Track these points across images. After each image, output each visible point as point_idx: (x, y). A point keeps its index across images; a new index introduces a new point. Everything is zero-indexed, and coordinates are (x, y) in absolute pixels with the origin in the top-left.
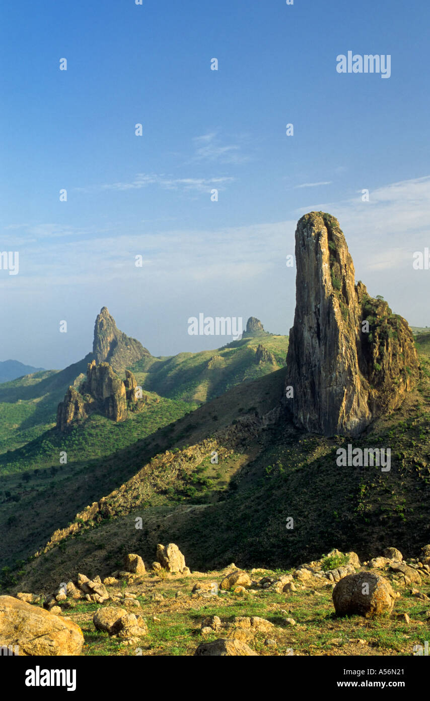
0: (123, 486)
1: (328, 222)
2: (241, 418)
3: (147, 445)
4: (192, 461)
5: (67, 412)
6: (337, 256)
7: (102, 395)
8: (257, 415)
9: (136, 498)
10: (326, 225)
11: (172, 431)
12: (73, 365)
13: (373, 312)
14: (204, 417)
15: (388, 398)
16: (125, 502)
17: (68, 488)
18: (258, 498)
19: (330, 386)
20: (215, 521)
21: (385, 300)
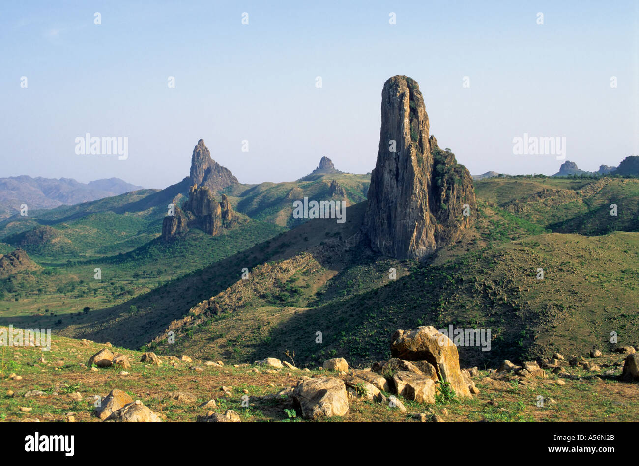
0: (229, 289)
1: (411, 85)
2: (326, 240)
3: (247, 257)
4: (286, 272)
5: (171, 225)
6: (416, 114)
7: (201, 213)
8: (340, 238)
9: (240, 299)
10: (409, 87)
11: (268, 247)
12: (172, 186)
13: (442, 162)
14: (295, 238)
15: (451, 232)
16: (230, 302)
17: (179, 287)
18: (352, 306)
19: (404, 220)
20: (317, 321)
21: (452, 152)
